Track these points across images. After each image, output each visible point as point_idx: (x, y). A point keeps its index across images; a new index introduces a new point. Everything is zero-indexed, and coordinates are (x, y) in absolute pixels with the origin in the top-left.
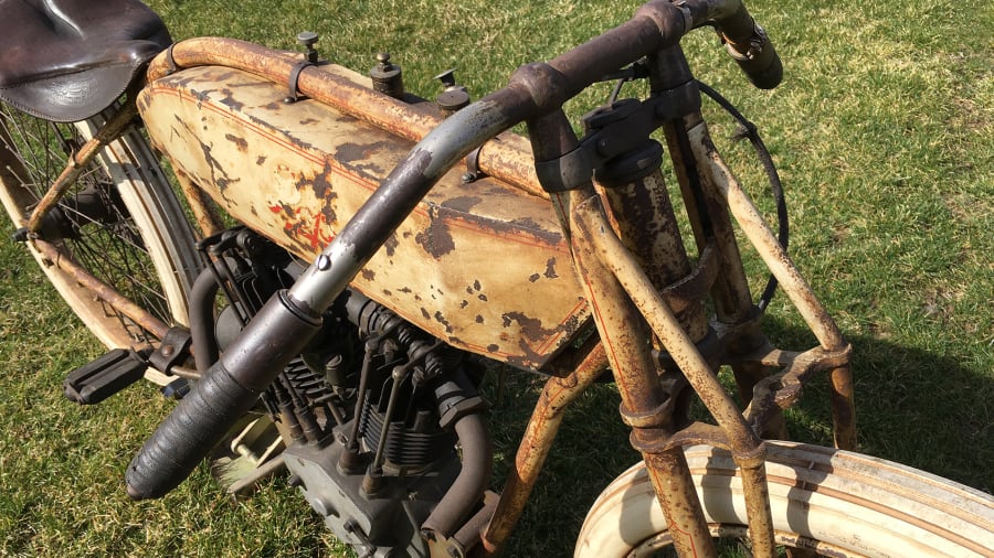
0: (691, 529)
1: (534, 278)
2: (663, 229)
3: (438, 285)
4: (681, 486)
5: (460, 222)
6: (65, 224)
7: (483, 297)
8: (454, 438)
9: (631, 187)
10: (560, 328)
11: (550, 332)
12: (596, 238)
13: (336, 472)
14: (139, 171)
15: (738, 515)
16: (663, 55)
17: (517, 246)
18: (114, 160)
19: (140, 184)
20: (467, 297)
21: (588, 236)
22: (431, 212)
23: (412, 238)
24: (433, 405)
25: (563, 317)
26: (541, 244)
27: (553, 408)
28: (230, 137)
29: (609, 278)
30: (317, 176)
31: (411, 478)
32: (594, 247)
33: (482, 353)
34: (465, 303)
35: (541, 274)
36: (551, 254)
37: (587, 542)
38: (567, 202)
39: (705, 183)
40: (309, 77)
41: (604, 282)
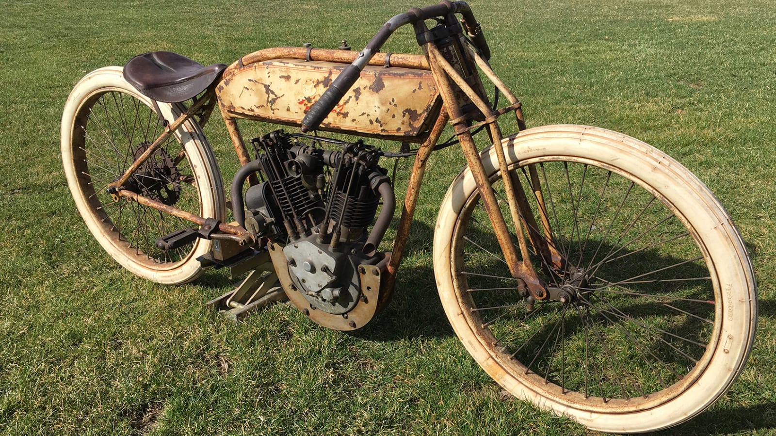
0: (478, 164)
1: (414, 91)
2: (456, 63)
3: (377, 104)
4: (473, 147)
5: (387, 76)
6: (135, 185)
7: (395, 105)
8: (379, 195)
9: (445, 49)
10: (424, 113)
11: (421, 114)
12: (437, 57)
13: (316, 243)
14: (198, 135)
15: (493, 165)
16: (449, 15)
17: (408, 80)
18: (186, 131)
19: (198, 142)
20: (389, 107)
21: (435, 57)
22: (375, 75)
23: (367, 88)
24: (368, 182)
25: (425, 106)
26: (417, 77)
27: (421, 161)
28: (281, 77)
29: (442, 71)
30: (325, 78)
31: (351, 243)
32: (437, 60)
33: (394, 134)
34: (388, 109)
35: (417, 89)
36: (420, 80)
37: (439, 226)
38: (427, 46)
39: (467, 55)
40: (315, 51)
41: (441, 72)
